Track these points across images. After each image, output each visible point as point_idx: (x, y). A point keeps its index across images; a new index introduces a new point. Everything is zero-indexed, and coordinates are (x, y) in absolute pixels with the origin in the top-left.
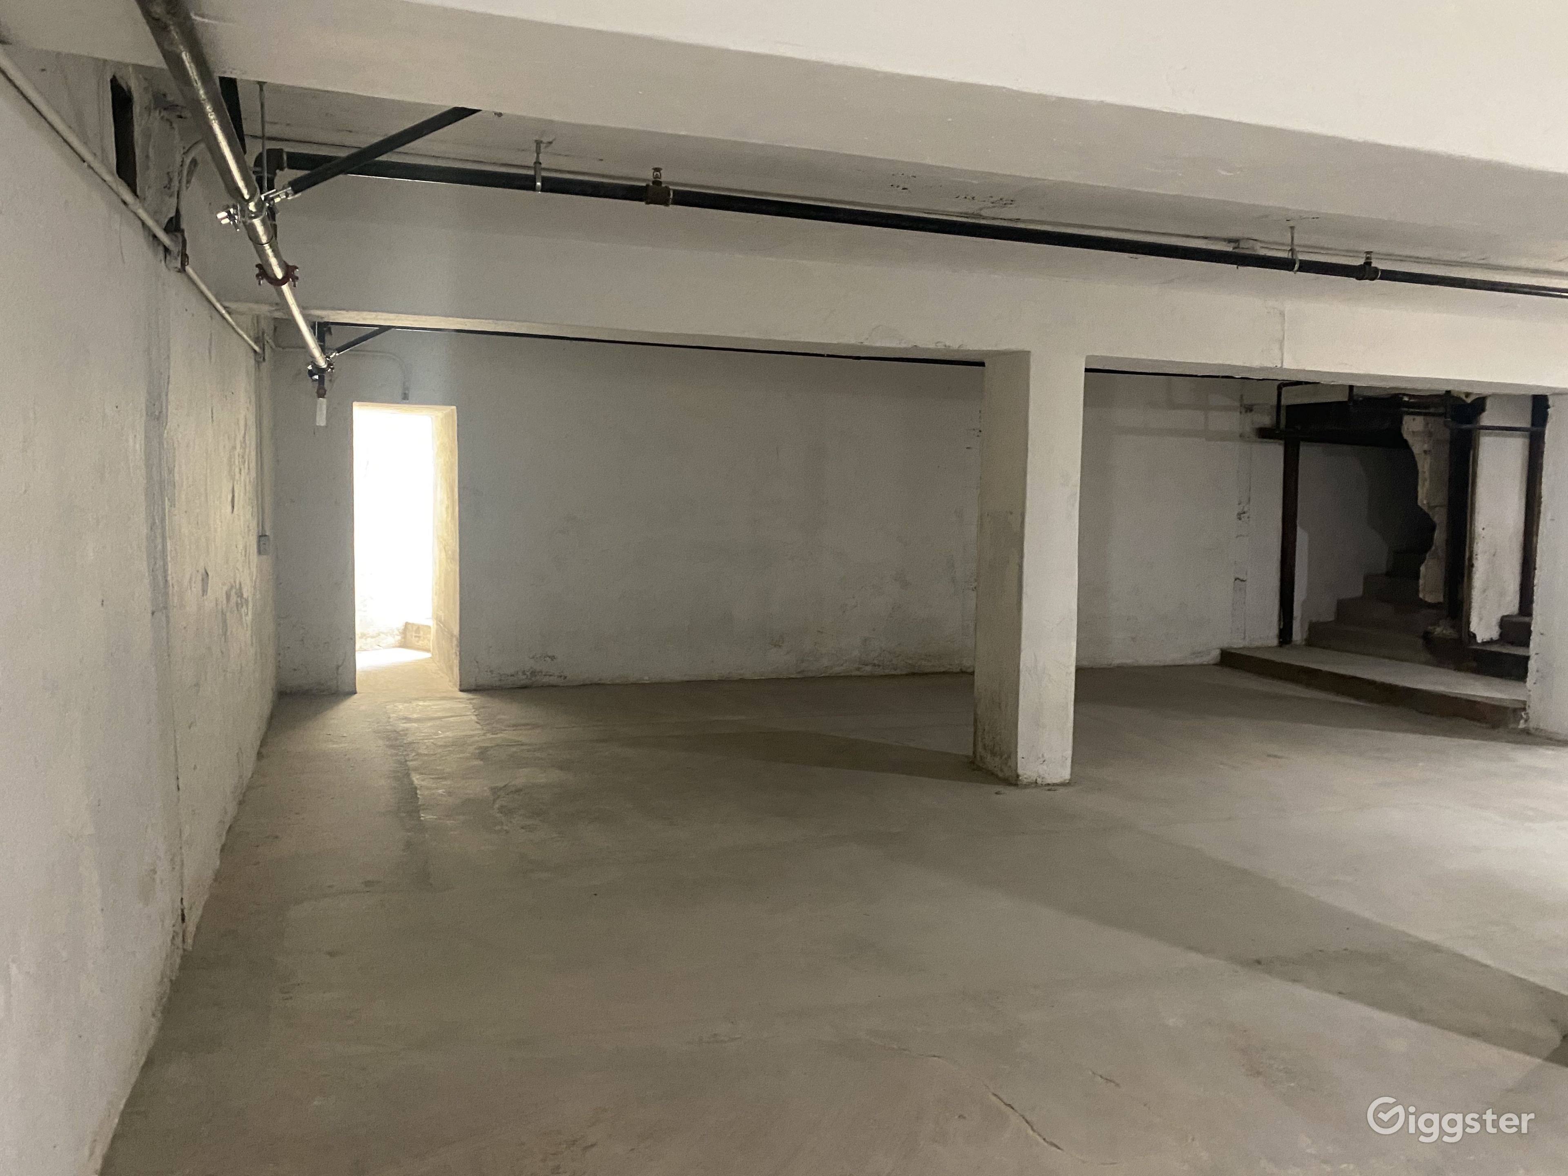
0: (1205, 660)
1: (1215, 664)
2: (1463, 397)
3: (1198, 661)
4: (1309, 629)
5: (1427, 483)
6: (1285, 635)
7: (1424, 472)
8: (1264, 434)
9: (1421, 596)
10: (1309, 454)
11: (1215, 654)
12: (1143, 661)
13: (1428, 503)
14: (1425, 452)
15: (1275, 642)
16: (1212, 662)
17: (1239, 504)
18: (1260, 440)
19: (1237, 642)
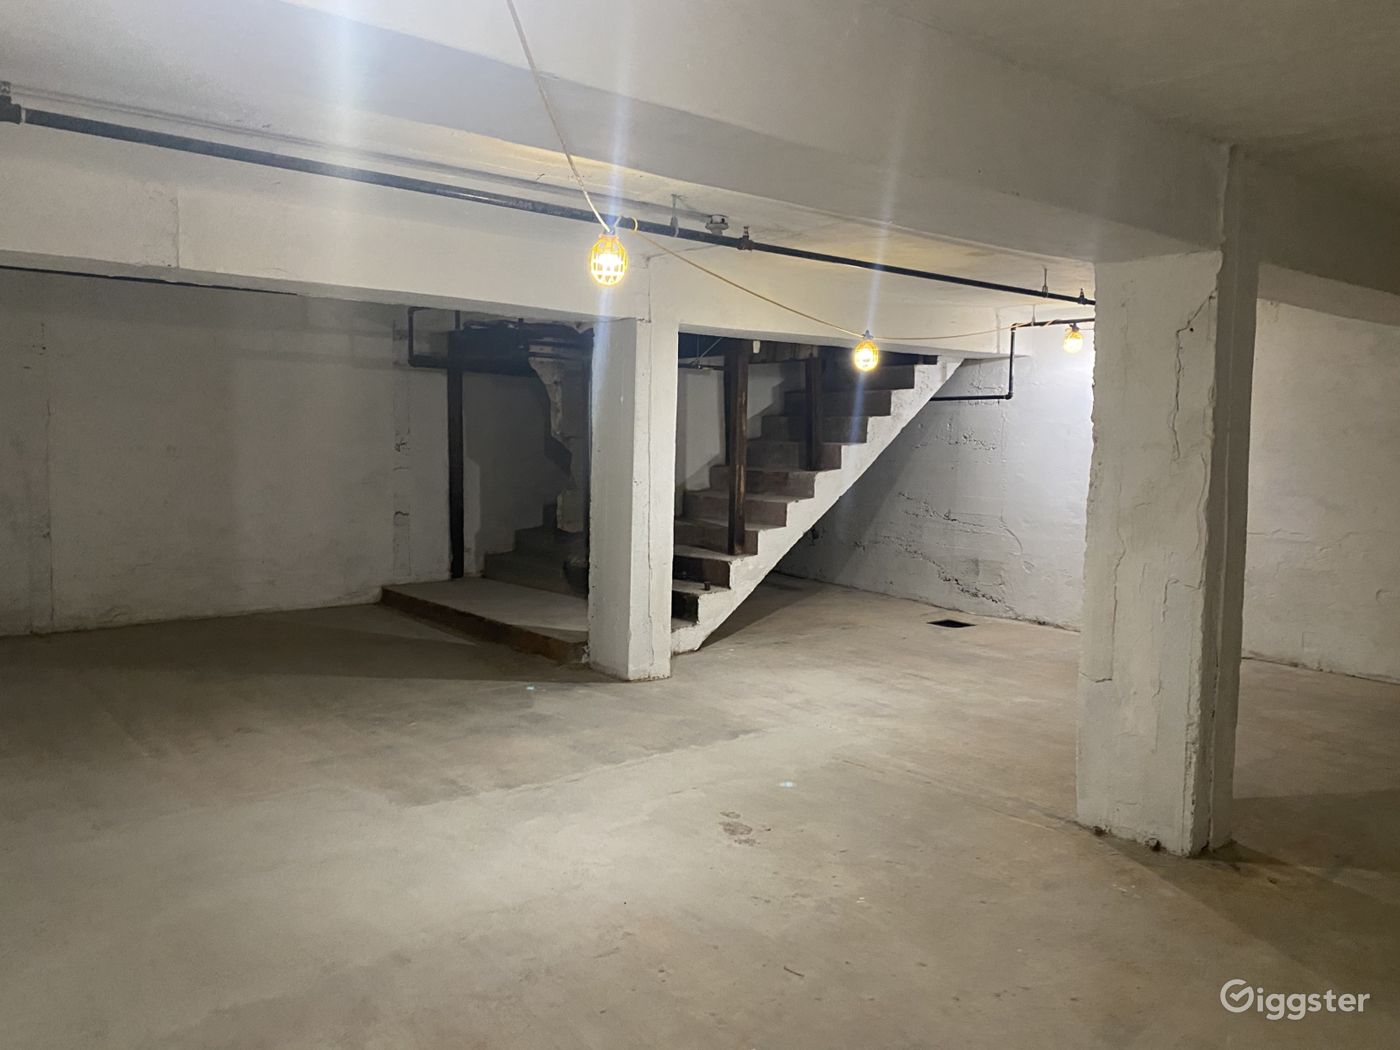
0: (363, 599)
1: (375, 604)
2: (575, 327)
3: (356, 601)
4: (486, 561)
5: (560, 415)
6: (457, 568)
7: (556, 404)
8: (417, 362)
9: (559, 526)
10: (471, 383)
11: (376, 592)
12: (285, 604)
13: (561, 434)
14: (556, 383)
15: (446, 575)
16: (372, 601)
17: (397, 434)
18: (412, 368)
19: (399, 578)
